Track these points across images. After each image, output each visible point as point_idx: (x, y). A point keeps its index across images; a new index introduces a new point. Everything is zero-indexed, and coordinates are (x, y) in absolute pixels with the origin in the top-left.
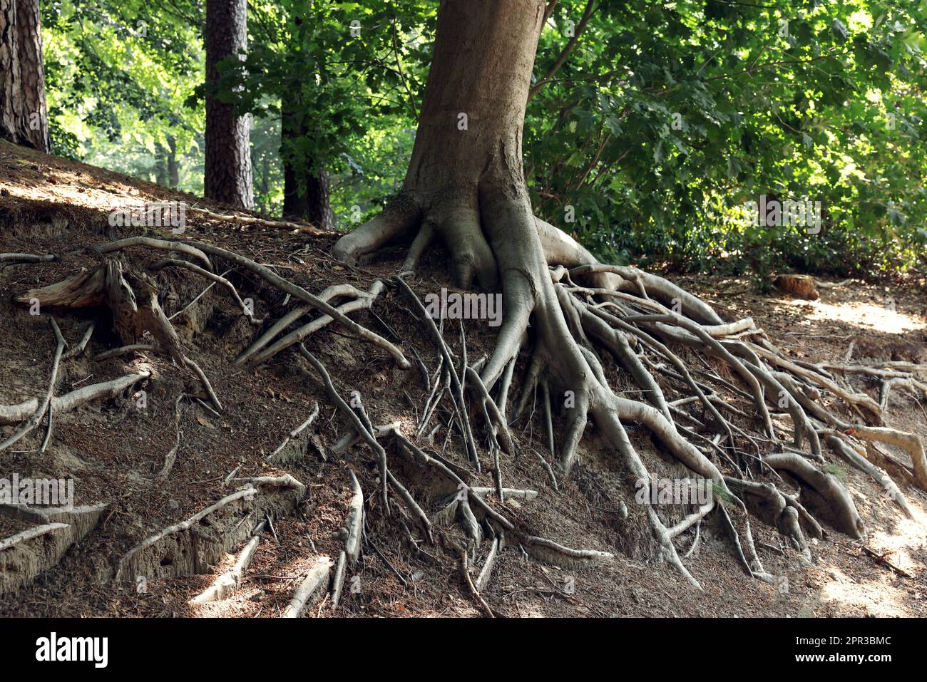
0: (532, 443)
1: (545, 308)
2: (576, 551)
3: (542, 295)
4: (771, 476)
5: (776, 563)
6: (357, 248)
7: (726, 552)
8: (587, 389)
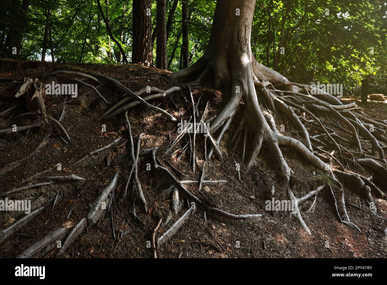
0: (234, 156)
1: (247, 96)
2: (235, 216)
3: (247, 90)
4: (359, 168)
5: (357, 215)
6: (178, 76)
7: (329, 210)
8: (263, 132)
